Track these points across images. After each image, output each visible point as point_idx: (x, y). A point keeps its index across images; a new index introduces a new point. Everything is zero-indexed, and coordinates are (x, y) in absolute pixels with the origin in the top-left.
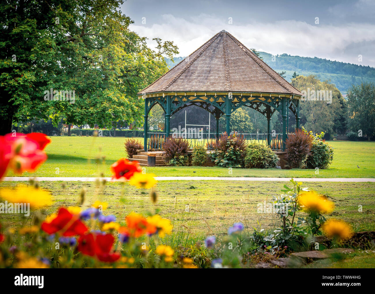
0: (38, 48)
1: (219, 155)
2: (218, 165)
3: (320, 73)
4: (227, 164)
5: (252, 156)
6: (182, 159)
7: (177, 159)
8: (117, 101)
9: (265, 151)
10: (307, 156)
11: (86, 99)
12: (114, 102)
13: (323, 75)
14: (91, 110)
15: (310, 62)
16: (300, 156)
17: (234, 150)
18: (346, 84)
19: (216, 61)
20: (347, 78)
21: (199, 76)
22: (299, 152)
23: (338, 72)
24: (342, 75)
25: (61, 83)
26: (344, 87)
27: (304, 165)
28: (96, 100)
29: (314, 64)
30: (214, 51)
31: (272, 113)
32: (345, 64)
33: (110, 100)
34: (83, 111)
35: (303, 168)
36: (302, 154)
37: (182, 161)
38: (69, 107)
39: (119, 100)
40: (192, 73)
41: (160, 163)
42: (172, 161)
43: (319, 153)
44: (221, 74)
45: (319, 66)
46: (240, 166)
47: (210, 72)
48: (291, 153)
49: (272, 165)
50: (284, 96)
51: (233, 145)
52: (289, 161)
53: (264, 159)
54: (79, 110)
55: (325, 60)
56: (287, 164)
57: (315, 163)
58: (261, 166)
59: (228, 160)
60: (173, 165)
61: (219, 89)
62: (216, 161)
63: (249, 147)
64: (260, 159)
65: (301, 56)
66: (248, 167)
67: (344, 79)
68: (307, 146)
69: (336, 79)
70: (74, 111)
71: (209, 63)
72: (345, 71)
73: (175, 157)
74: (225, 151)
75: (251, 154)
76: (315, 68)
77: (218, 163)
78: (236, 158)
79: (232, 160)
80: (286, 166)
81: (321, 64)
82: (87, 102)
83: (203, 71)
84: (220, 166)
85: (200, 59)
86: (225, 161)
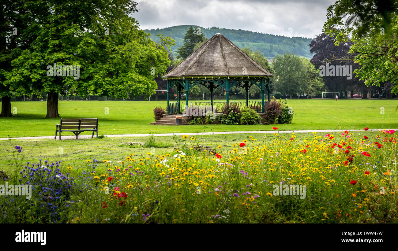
0: (82, 45)
1: (224, 117)
2: (223, 123)
3: (244, 43)
4: (230, 122)
5: (246, 117)
6: (199, 120)
7: (196, 120)
8: (138, 80)
9: (253, 113)
10: (278, 115)
11: (115, 79)
12: (136, 82)
13: (246, 44)
14: (121, 87)
15: (235, 33)
16: (274, 116)
17: (234, 114)
18: (265, 51)
19: (216, 54)
20: (266, 46)
21: (206, 65)
22: (274, 113)
23: (259, 41)
24: (262, 44)
25: (97, 69)
26: (264, 53)
27: (277, 122)
28: (122, 80)
29: (238, 35)
30: (214, 48)
31: (250, 87)
32: (264, 34)
33: (133, 80)
34: (114, 88)
35: (276, 124)
36: (276, 114)
37: (199, 121)
38: (104, 85)
39: (139, 79)
40: (201, 63)
41: (184, 123)
42: (193, 121)
43: (286, 114)
44: (222, 64)
45: (243, 36)
46: (238, 124)
47: (213, 62)
48: (268, 114)
49: (258, 122)
50: (262, 77)
51: (232, 110)
52: (267, 119)
53: (253, 118)
54: (111, 87)
55: (247, 31)
56: (266, 121)
57: (283, 120)
58: (251, 123)
59: (230, 120)
60: (193, 124)
61: (221, 73)
62: (222, 121)
63: (243, 111)
64: (250, 119)
65: (228, 29)
66: (243, 124)
67: (264, 47)
68: (278, 109)
69: (257, 47)
70: (108, 88)
71: (212, 56)
72: (264, 40)
73: (195, 119)
74: (228, 114)
75: (245, 115)
76: (239, 38)
77: (223, 122)
78: (235, 118)
79: (233, 120)
80: (265, 123)
81: (244, 35)
82: (116, 81)
83: (208, 62)
84: (225, 124)
85: (205, 53)
86: (228, 121)
